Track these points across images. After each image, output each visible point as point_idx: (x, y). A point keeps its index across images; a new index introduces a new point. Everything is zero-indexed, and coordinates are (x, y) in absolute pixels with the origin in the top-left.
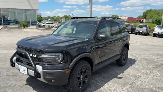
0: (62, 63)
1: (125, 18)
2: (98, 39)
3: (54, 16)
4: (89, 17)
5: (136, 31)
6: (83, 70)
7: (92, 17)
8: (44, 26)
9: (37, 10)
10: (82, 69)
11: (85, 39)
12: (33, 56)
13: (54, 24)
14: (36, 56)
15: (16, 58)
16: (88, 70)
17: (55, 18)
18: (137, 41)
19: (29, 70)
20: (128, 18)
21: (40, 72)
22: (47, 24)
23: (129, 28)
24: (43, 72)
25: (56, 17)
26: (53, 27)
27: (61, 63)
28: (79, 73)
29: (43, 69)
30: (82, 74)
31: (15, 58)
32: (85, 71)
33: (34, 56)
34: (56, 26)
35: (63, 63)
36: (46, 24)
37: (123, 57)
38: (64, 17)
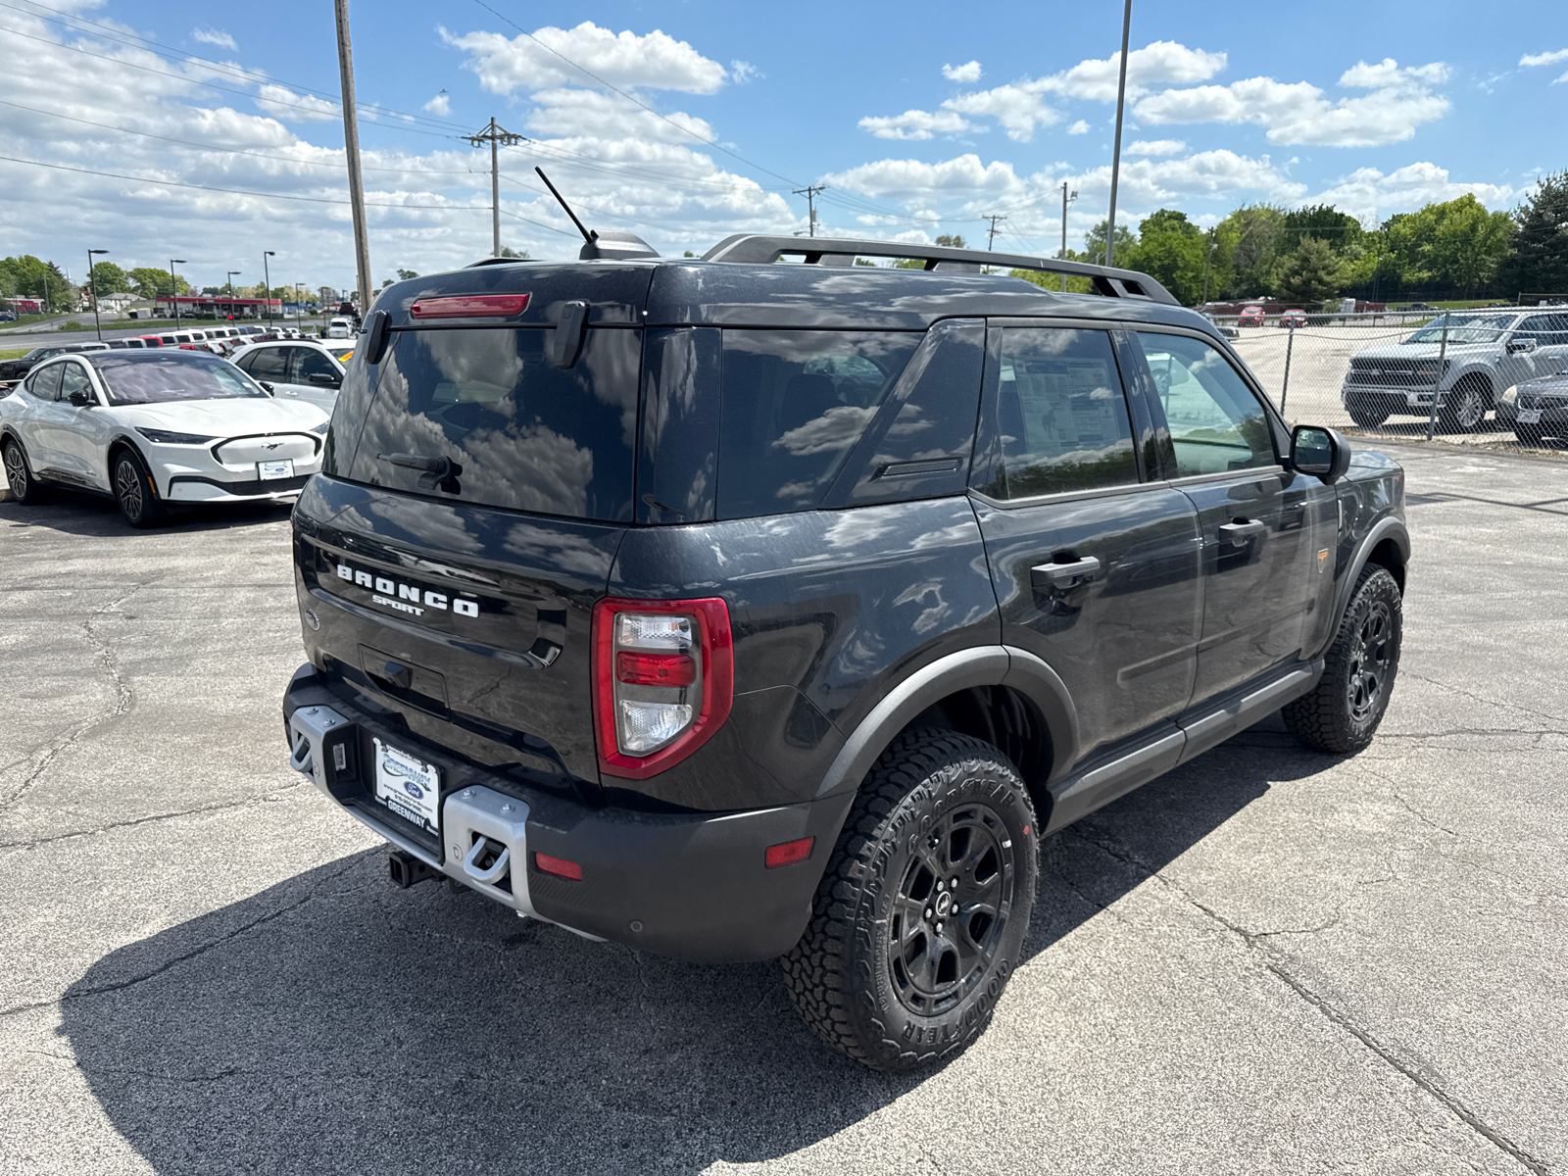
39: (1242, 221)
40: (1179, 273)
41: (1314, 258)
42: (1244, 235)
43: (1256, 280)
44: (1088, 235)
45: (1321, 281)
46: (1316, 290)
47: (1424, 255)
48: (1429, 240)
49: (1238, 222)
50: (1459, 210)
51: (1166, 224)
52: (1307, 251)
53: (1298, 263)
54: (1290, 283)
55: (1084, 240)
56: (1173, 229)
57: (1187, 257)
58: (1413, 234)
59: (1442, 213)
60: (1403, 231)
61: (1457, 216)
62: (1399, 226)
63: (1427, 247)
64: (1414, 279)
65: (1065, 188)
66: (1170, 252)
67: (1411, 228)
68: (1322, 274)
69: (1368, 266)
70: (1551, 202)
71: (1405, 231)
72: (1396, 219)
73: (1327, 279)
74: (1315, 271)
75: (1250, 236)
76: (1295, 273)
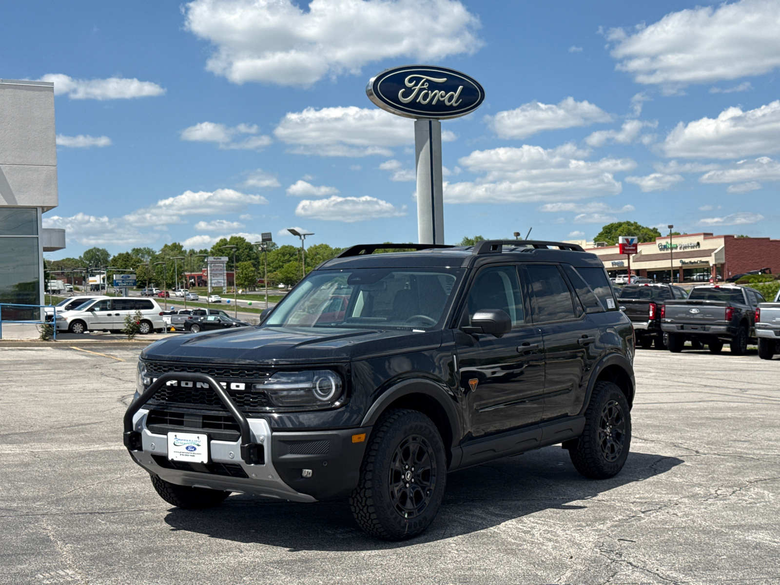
0: (337, 404)
1: (706, 245)
2: (465, 331)
3: (137, 251)
4: (420, 242)
5: (760, 332)
6: (413, 447)
7: (446, 243)
8: (78, 328)
9: (45, 209)
10: (406, 442)
11: (414, 331)
12: (233, 386)
13: (157, 308)
14: (242, 387)
15: (146, 412)
16: (430, 450)
17: (147, 259)
18: (742, 390)
19: (213, 442)
20: (728, 239)
21: (263, 441)
22: (103, 305)
23: (713, 313)
24: (273, 438)
25: (149, 252)
26: (145, 328)
27: (336, 408)
28: (396, 454)
29: (273, 430)
30: (409, 462)
31: (143, 412)
32: (421, 453)
33: (238, 386)
34: (167, 320)
35: (341, 406)
36: (91, 310)
37: (600, 430)
38: (220, 249)
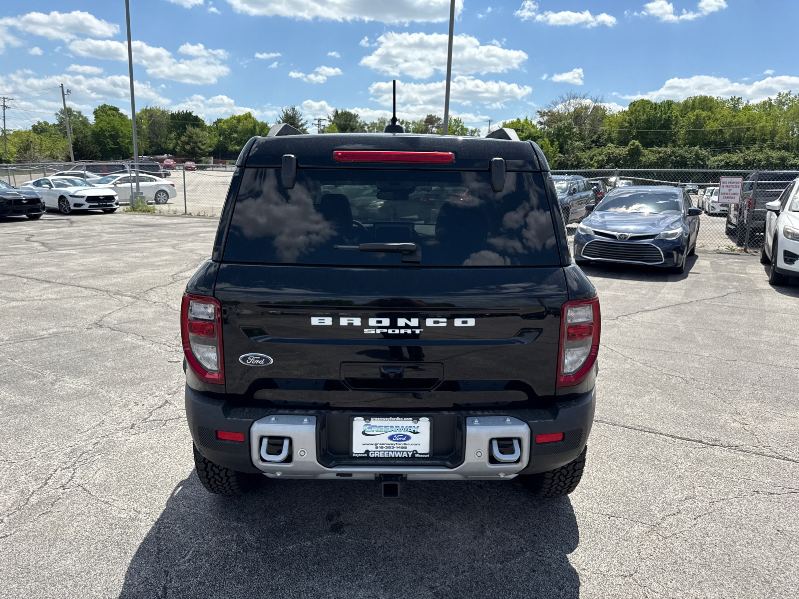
39: (148, 114)
40: (121, 139)
41: (194, 136)
42: (150, 122)
43: (160, 145)
44: (57, 114)
45: (200, 148)
46: (198, 153)
47: (235, 139)
48: (236, 132)
49: (145, 115)
50: (246, 119)
51: (109, 112)
52: (190, 133)
53: (187, 138)
54: (185, 148)
55: (55, 117)
56: (114, 116)
57: (124, 131)
58: (229, 128)
59: (239, 119)
60: (224, 127)
61: (245, 122)
62: (221, 124)
63: (235, 135)
64: (233, 149)
65: (62, 87)
66: (114, 128)
67: (227, 125)
68: (199, 144)
69: (212, 142)
70: (288, 120)
71: (225, 127)
72: (219, 121)
73: (203, 147)
74: (196, 143)
75: (153, 122)
76: (187, 143)
